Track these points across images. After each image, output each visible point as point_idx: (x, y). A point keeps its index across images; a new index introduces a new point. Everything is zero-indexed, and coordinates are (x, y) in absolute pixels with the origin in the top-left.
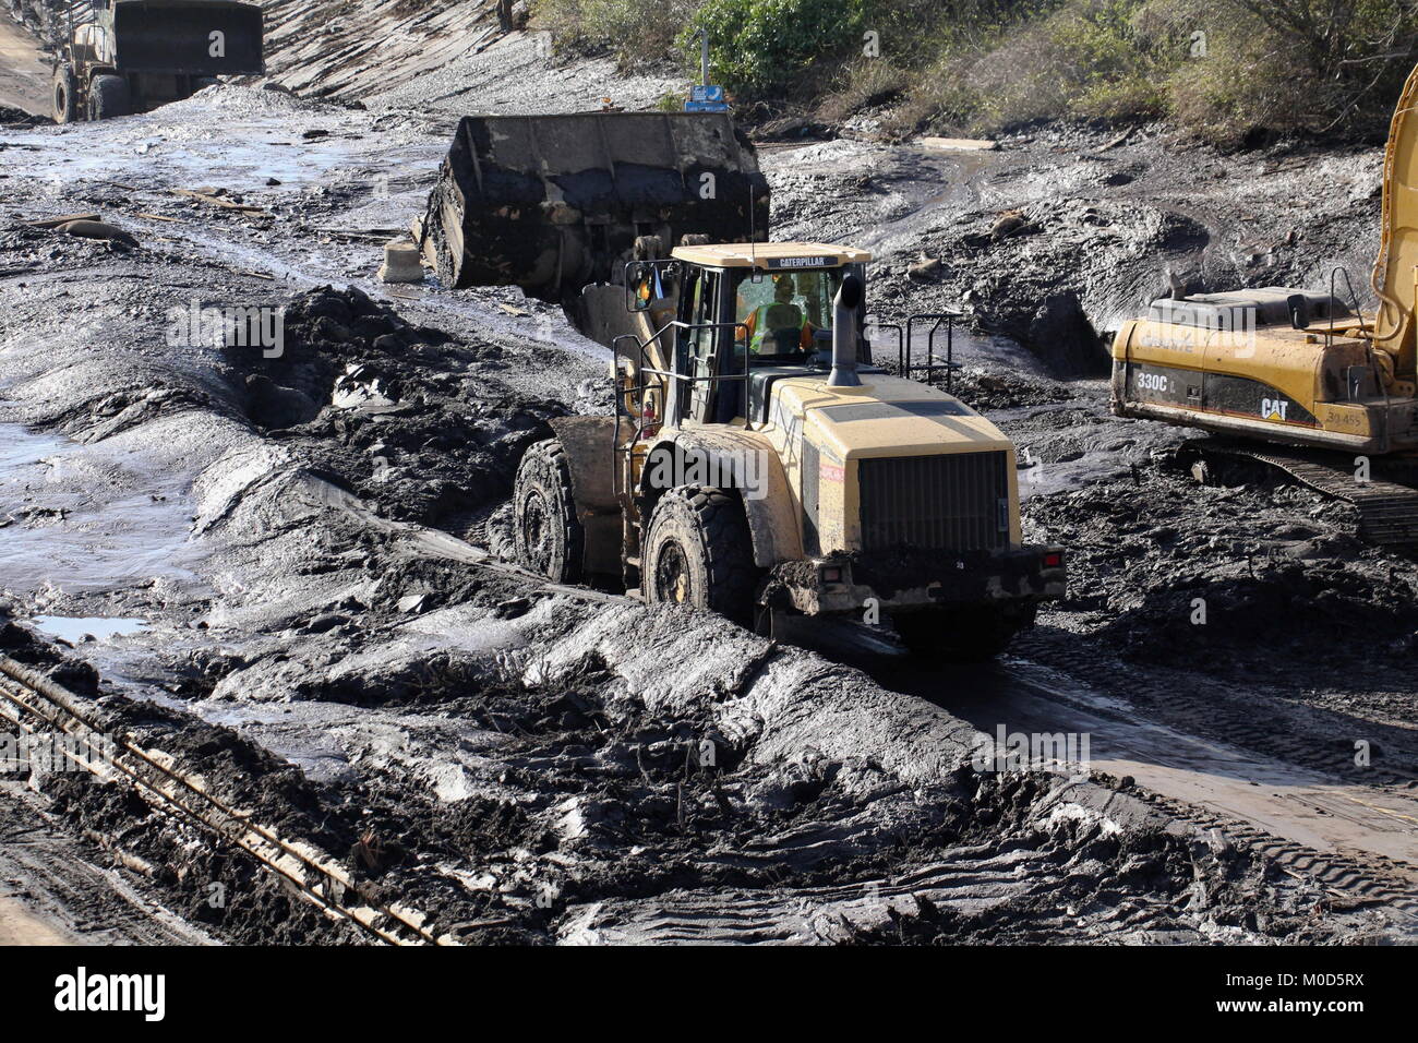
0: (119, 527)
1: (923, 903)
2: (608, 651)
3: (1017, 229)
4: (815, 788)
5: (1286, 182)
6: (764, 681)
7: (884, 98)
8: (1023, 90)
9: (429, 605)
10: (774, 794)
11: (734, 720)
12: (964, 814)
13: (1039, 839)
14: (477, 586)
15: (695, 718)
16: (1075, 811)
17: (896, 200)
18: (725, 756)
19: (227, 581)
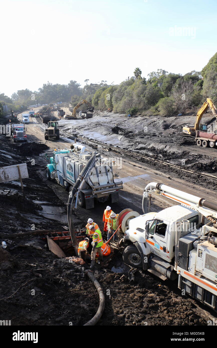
0: (114, 141)
1: (188, 159)
2: (154, 146)
3: (155, 121)
4: (174, 153)
5: (169, 118)
6: (167, 147)
7: (140, 115)
8: (150, 114)
9: (139, 144)
10: (171, 154)
11: (165, 150)
12: (184, 154)
13: (191, 155)
14: (141, 143)
15: (162, 150)
16: (193, 154)
17: (145, 120)
18: (166, 152)
19: (123, 143)
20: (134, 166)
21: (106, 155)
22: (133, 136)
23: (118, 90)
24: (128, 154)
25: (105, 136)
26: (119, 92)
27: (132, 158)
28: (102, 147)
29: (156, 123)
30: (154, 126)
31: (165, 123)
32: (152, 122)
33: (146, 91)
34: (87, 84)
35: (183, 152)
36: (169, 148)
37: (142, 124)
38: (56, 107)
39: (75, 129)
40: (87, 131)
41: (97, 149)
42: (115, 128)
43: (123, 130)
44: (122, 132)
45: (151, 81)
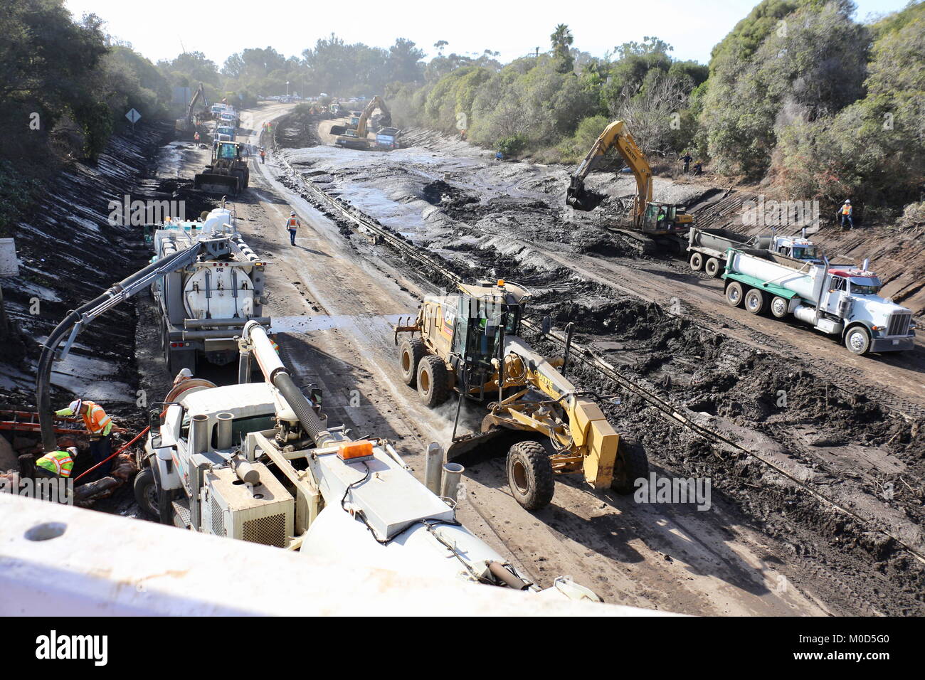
0: (410, 218)
1: (554, 290)
2: (495, 245)
3: (553, 180)
4: (532, 270)
5: (597, 176)
6: (523, 252)
7: (529, 157)
8: (552, 158)
9: (463, 235)
10: (525, 271)
11: (518, 258)
12: (558, 276)
13: (571, 281)
14: (471, 232)
15: (511, 257)
16: (577, 277)
17: (532, 174)
18: (516, 264)
19: (429, 228)
20: (403, 289)
21: (358, 254)
22: (472, 211)
23: (489, 82)
24: (414, 257)
25: (396, 204)
26: (492, 86)
27: (416, 269)
28: (368, 231)
29: (555, 184)
30: (547, 192)
32: (547, 181)
33: (559, 93)
34: (440, 54)
35: (557, 271)
36: (530, 254)
37: (519, 184)
38: (336, 110)
39: (333, 174)
40: (359, 184)
41: (351, 236)
42: (434, 183)
43: (455, 191)
44: (451, 197)
45: (595, 66)
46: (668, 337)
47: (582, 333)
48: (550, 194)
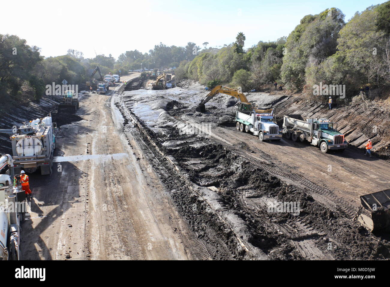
0: (154, 116)
1: (187, 141)
2: (178, 125)
9: (169, 122)
12: (193, 136)
14: (173, 120)
20: (129, 144)
21: (123, 131)
25: (151, 111)
26: (209, 60)
29: (222, 99)
31: (232, 100)
33: (231, 61)
34: (205, 47)
39: (135, 101)
40: (142, 104)
41: (126, 125)
42: (172, 102)
43: (180, 104)
44: (177, 107)
46: (220, 158)
47: (188, 157)
48: (219, 103)
